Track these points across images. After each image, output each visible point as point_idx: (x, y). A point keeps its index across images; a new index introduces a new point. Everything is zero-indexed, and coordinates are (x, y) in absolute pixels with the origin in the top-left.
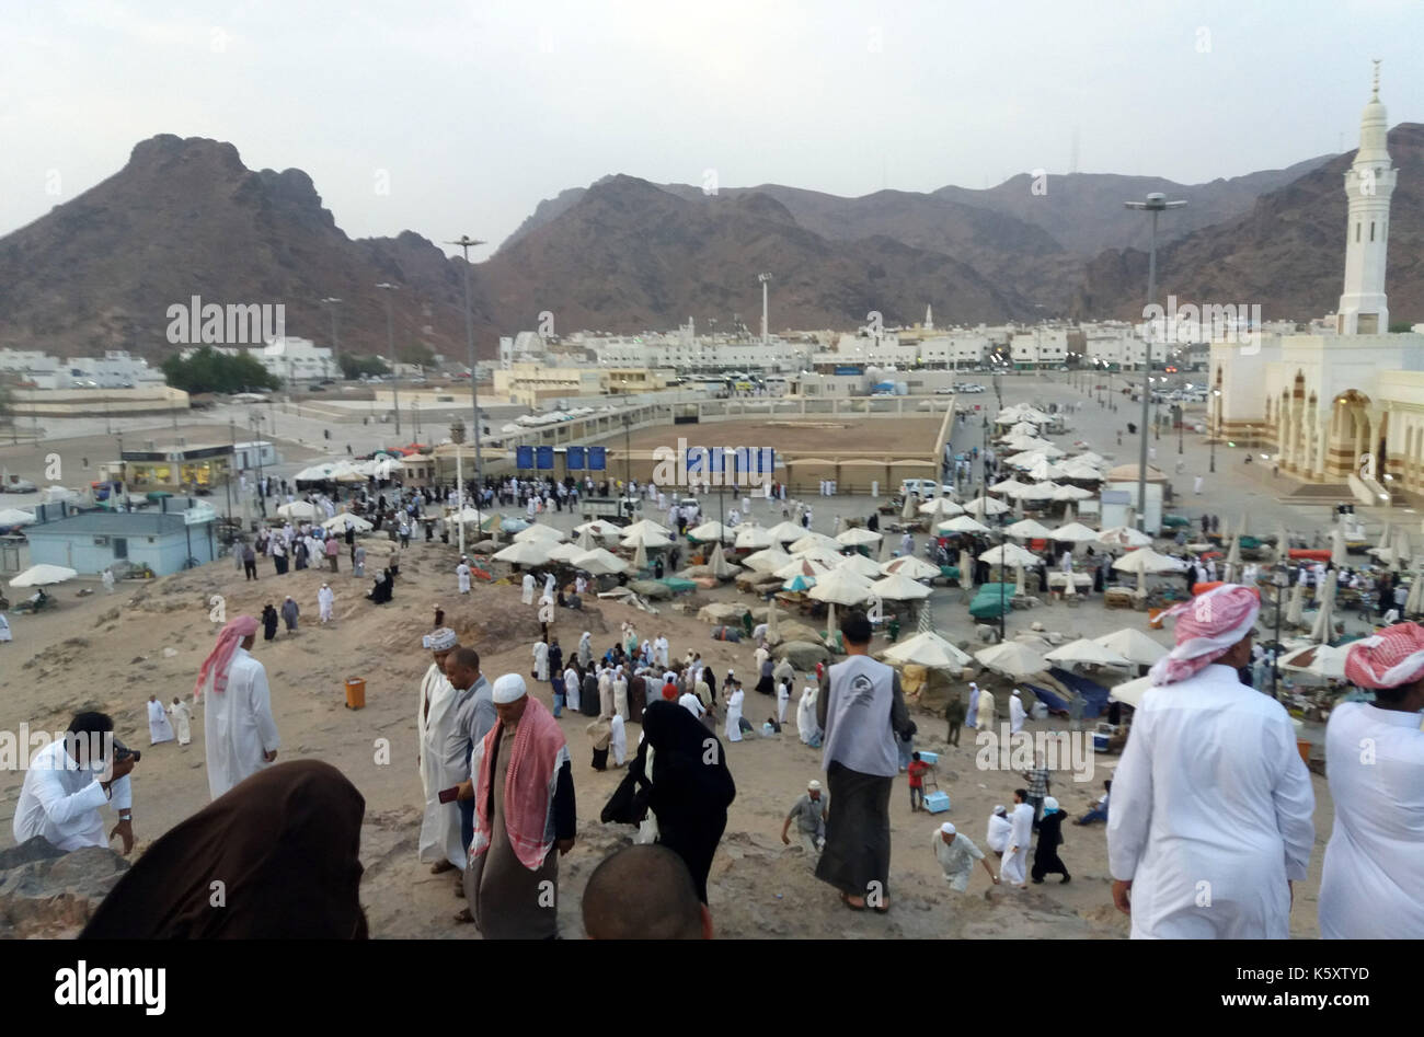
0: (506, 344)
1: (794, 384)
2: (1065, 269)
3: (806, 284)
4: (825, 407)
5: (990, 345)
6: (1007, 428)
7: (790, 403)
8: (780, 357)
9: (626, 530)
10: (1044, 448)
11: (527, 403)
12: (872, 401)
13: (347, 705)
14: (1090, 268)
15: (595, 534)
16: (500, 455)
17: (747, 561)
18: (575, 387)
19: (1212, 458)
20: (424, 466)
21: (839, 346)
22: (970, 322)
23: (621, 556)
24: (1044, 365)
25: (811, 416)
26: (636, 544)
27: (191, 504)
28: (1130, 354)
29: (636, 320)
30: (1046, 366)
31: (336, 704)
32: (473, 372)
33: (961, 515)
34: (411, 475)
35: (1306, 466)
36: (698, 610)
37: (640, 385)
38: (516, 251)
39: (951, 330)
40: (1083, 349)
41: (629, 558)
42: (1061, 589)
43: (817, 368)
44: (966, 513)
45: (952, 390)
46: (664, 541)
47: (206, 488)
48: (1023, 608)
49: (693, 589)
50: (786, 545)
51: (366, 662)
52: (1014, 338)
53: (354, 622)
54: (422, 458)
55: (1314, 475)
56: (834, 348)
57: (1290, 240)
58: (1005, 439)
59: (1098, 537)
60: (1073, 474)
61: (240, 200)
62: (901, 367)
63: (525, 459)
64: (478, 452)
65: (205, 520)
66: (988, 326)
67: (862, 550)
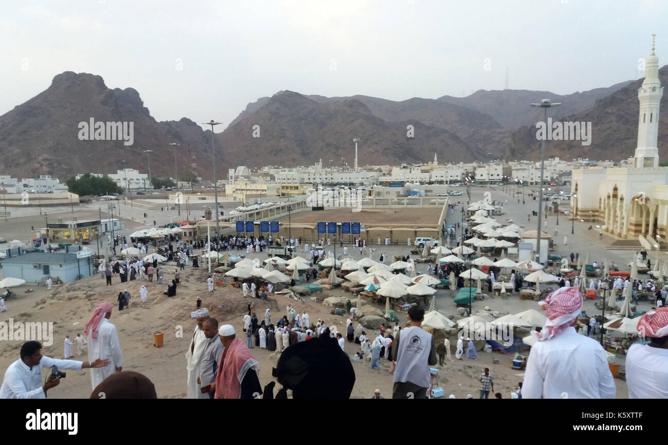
0: (231, 172)
1: (370, 191)
2: (501, 136)
3: (376, 143)
4: (385, 202)
5: (465, 173)
6: (473, 213)
7: (368, 201)
8: (363, 178)
9: (288, 262)
10: (492, 222)
11: (241, 200)
12: (407, 199)
13: (154, 345)
14: (514, 134)
15: (274, 263)
16: (228, 225)
17: (347, 277)
18: (264, 192)
19: (573, 227)
20: (192, 231)
21: (392, 173)
22: (455, 161)
23: (286, 274)
24: (491, 182)
25: (378, 207)
26: (294, 268)
27: (80, 249)
28: (533, 176)
29: (294, 160)
30: (492, 182)
31: (150, 344)
32: (216, 185)
33: (451, 254)
34: (185, 235)
35: (618, 231)
36: (323, 300)
37: (296, 192)
38: (240, 127)
39: (446, 165)
40: (510, 175)
41: (290, 275)
42: (499, 290)
43: (381, 183)
44: (453, 254)
45: (447, 194)
46: (307, 267)
47: (87, 241)
48: (481, 300)
49: (321, 290)
50: (366, 269)
51: (164, 325)
52: (477, 169)
53: (158, 305)
54: (191, 227)
55: (622, 235)
56: (390, 174)
57: (612, 122)
58: (472, 218)
59: (517, 265)
60: (505, 235)
61: (104, 103)
62: (422, 183)
63: (240, 227)
64: (218, 224)
65: (87, 256)
66: (464, 163)
67: (402, 271)
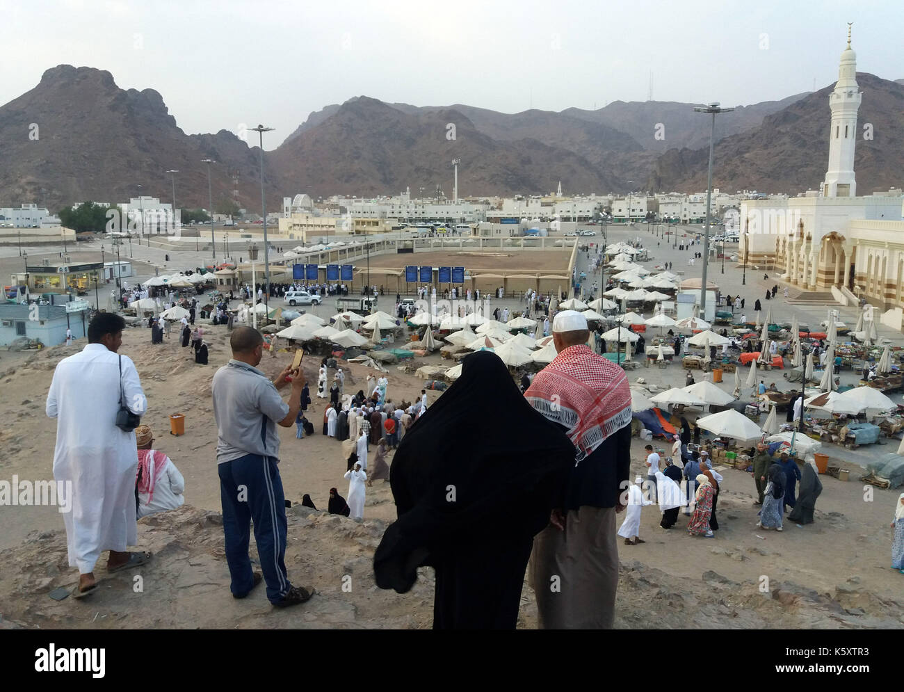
0: (287, 202)
1: (475, 229)
2: (643, 161)
3: (482, 168)
4: (495, 242)
5: (598, 207)
6: (612, 257)
7: (473, 241)
8: (465, 213)
9: (367, 318)
10: (638, 268)
11: (300, 239)
12: (525, 239)
13: (171, 433)
14: (660, 159)
15: (345, 320)
16: (283, 270)
17: (447, 338)
18: (332, 229)
19: (744, 279)
20: (231, 277)
21: (503, 206)
22: (585, 191)
23: (363, 335)
24: (633, 219)
25: (485, 249)
26: (374, 327)
27: (71, 299)
28: (687, 212)
29: (372, 188)
30: (635, 220)
31: (164, 432)
32: (265, 219)
33: (586, 310)
34: (222, 283)
35: (804, 280)
36: (415, 370)
37: (375, 228)
38: (294, 144)
39: (573, 197)
40: (657, 210)
41: (368, 337)
42: (654, 357)
43: (489, 219)
44: (589, 308)
45: (575, 234)
46: (392, 325)
47: (84, 291)
48: (630, 369)
49: (412, 357)
50: (474, 328)
51: (186, 404)
52: (614, 202)
53: (178, 376)
54: (230, 272)
55: (809, 287)
56: (500, 207)
57: (785, 144)
58: (611, 263)
59: (677, 323)
60: (656, 285)
61: (113, 108)
62: (543, 220)
63: (298, 272)
64: (267, 268)
65: (80, 309)
66: (597, 195)
67: (524, 331)
